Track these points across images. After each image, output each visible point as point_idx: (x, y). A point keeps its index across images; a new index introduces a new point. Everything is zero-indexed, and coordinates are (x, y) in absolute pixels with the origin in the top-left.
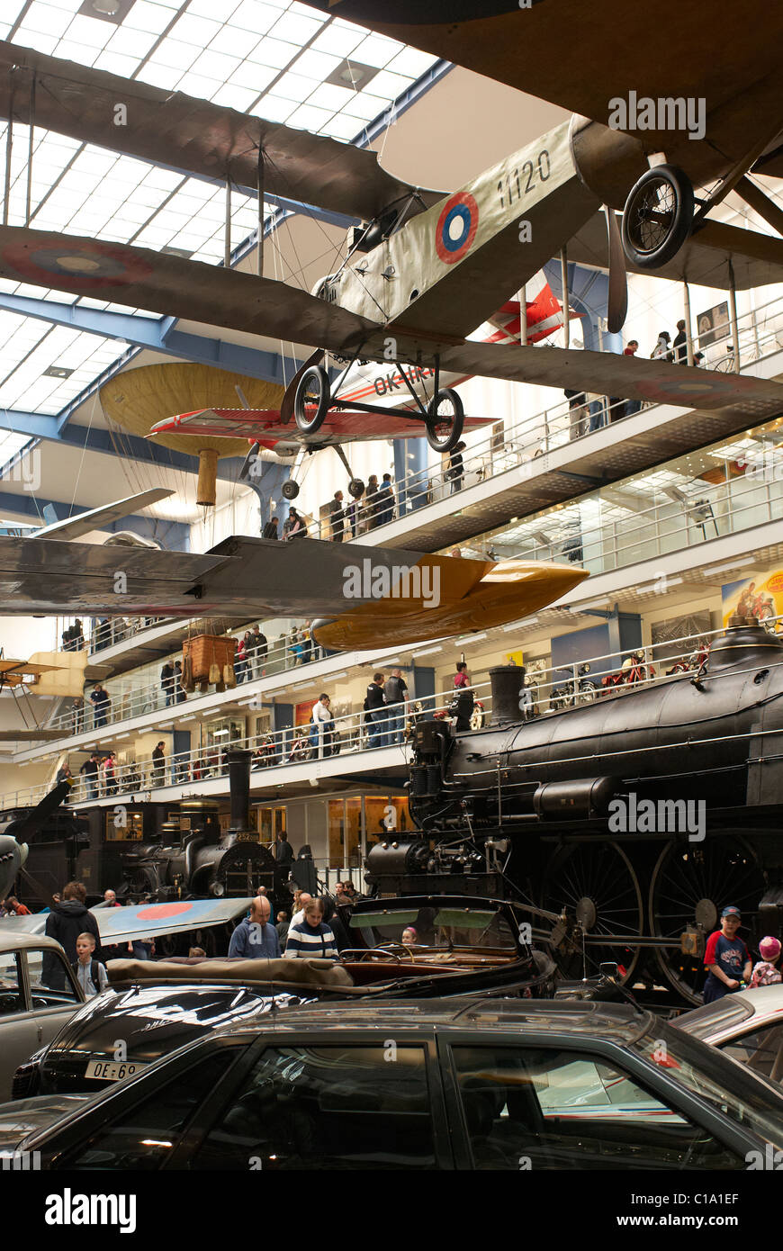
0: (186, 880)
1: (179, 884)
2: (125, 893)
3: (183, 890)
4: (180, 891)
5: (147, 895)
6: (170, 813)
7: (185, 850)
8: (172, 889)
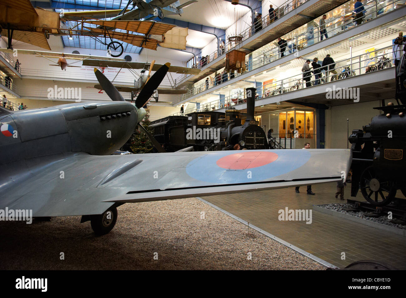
0: (228, 139)
1: (226, 141)
2: (204, 144)
3: (227, 143)
4: (226, 144)
5: (212, 145)
6: (220, 116)
7: (227, 128)
8: (223, 143)
